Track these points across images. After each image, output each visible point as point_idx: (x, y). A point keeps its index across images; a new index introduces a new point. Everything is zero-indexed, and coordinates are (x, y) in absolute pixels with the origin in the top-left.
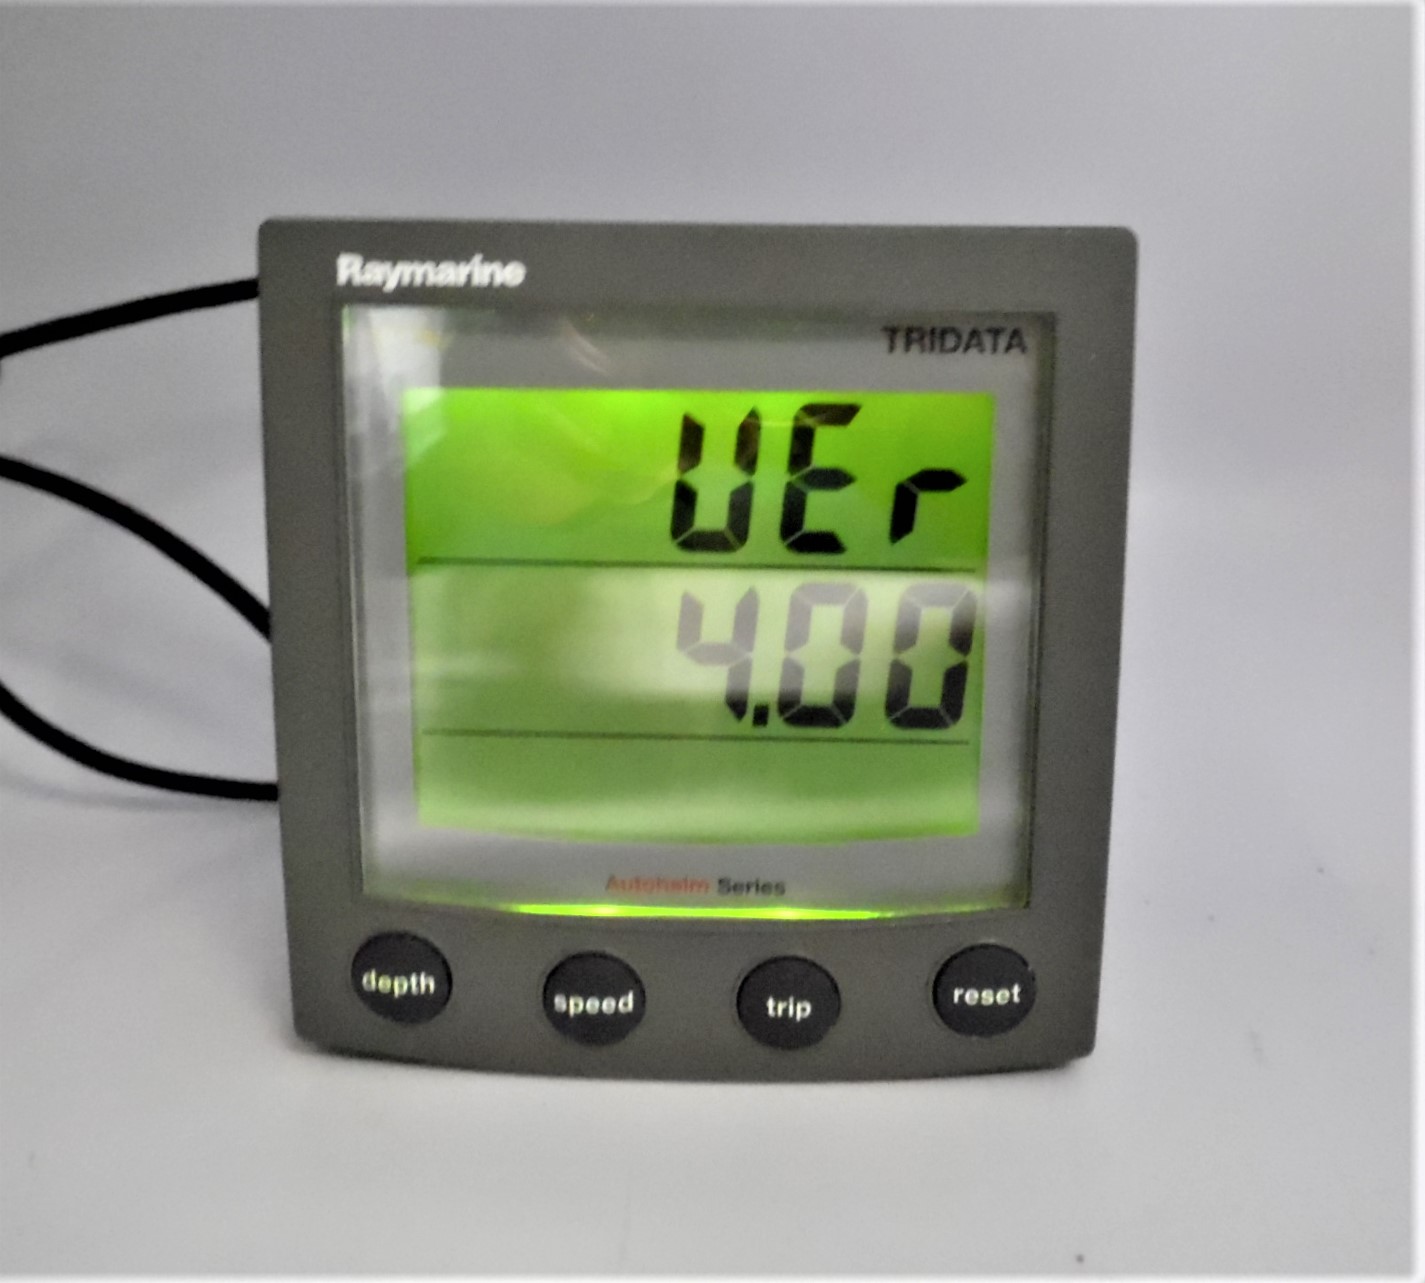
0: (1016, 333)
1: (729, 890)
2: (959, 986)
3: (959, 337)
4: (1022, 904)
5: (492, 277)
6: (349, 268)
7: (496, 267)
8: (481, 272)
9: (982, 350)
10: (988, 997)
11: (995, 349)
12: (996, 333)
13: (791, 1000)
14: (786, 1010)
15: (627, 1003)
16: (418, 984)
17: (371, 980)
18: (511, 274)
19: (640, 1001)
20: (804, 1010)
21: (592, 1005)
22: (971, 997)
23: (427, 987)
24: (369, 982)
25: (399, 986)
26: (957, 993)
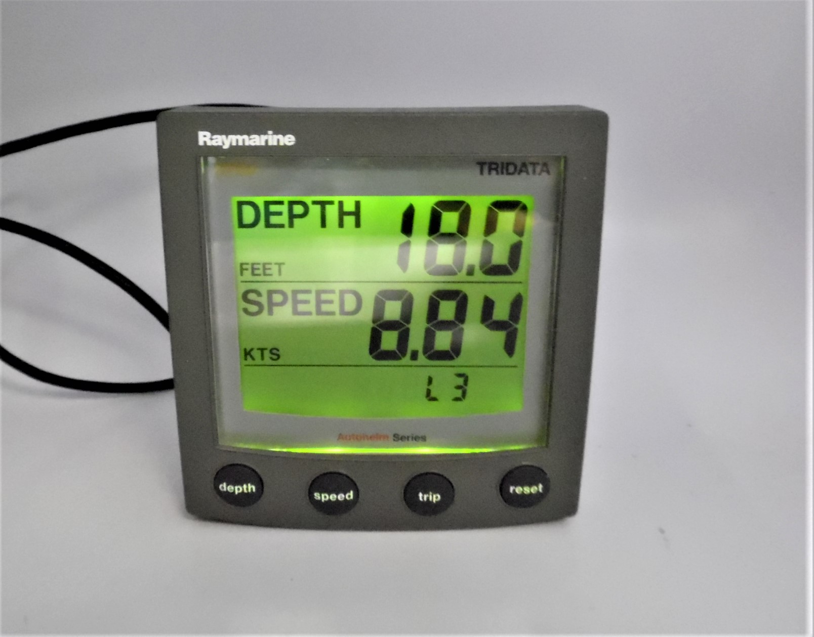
0: (545, 165)
1: (399, 439)
2: (512, 485)
3: (516, 168)
4: (544, 445)
5: (278, 141)
6: (204, 138)
7: (280, 137)
8: (272, 139)
9: (528, 173)
10: (527, 490)
11: (534, 172)
12: (534, 164)
13: (431, 493)
14: (428, 498)
15: (351, 495)
16: (247, 489)
17: (224, 487)
18: (288, 140)
19: (357, 495)
20: (437, 497)
21: (333, 497)
22: (519, 490)
23: (252, 489)
24: (223, 488)
25: (238, 490)
26: (512, 489)
